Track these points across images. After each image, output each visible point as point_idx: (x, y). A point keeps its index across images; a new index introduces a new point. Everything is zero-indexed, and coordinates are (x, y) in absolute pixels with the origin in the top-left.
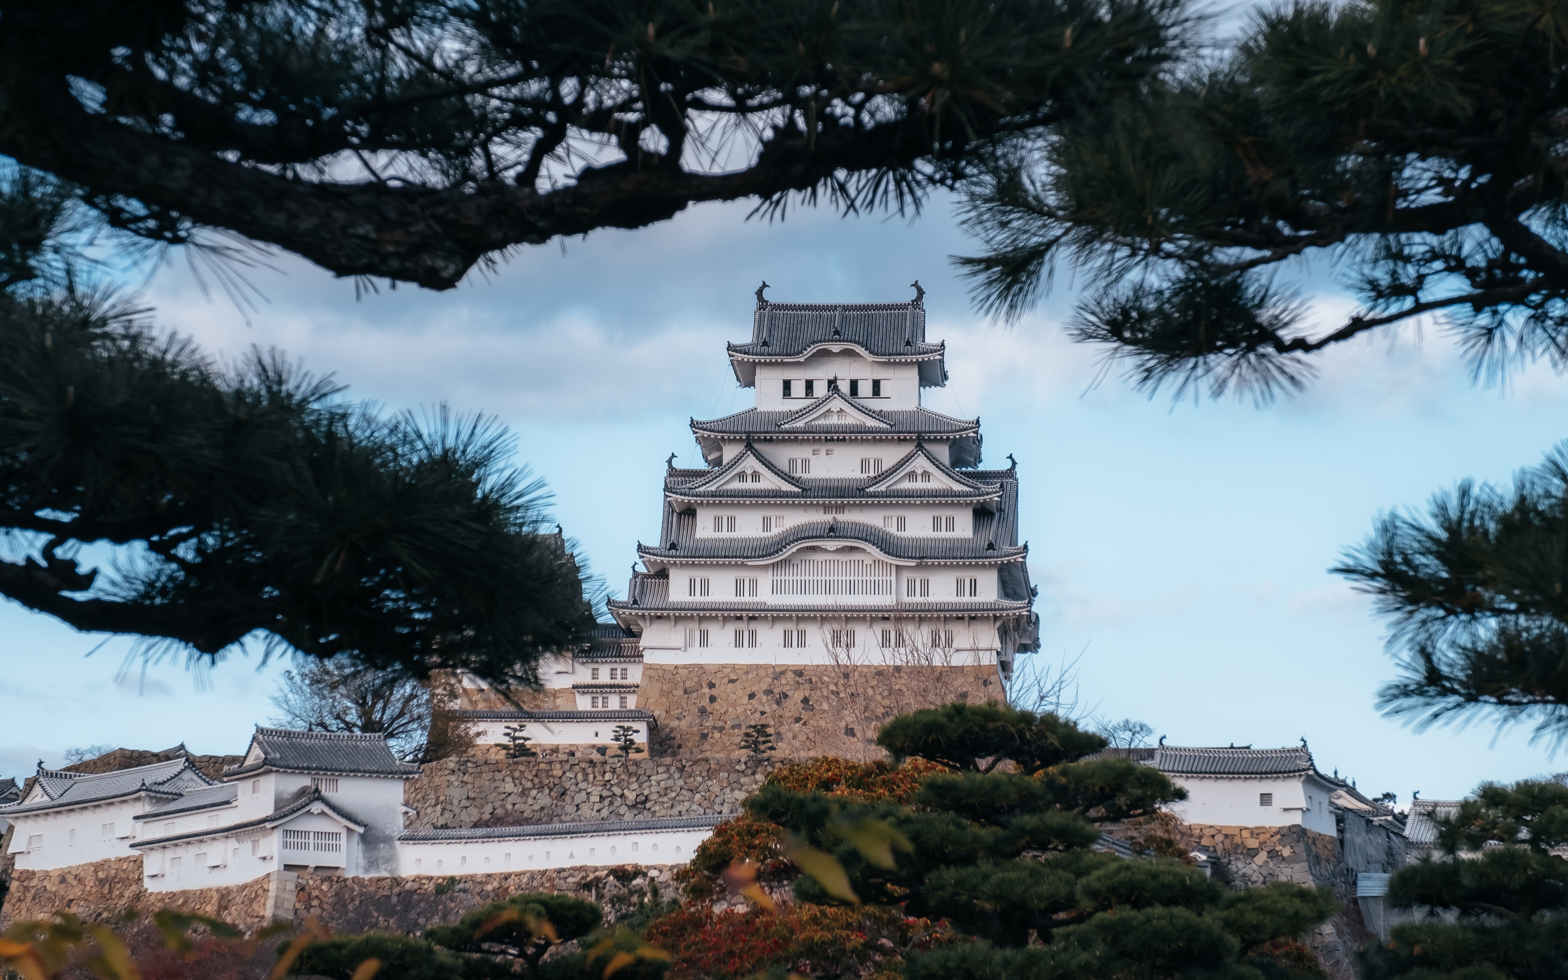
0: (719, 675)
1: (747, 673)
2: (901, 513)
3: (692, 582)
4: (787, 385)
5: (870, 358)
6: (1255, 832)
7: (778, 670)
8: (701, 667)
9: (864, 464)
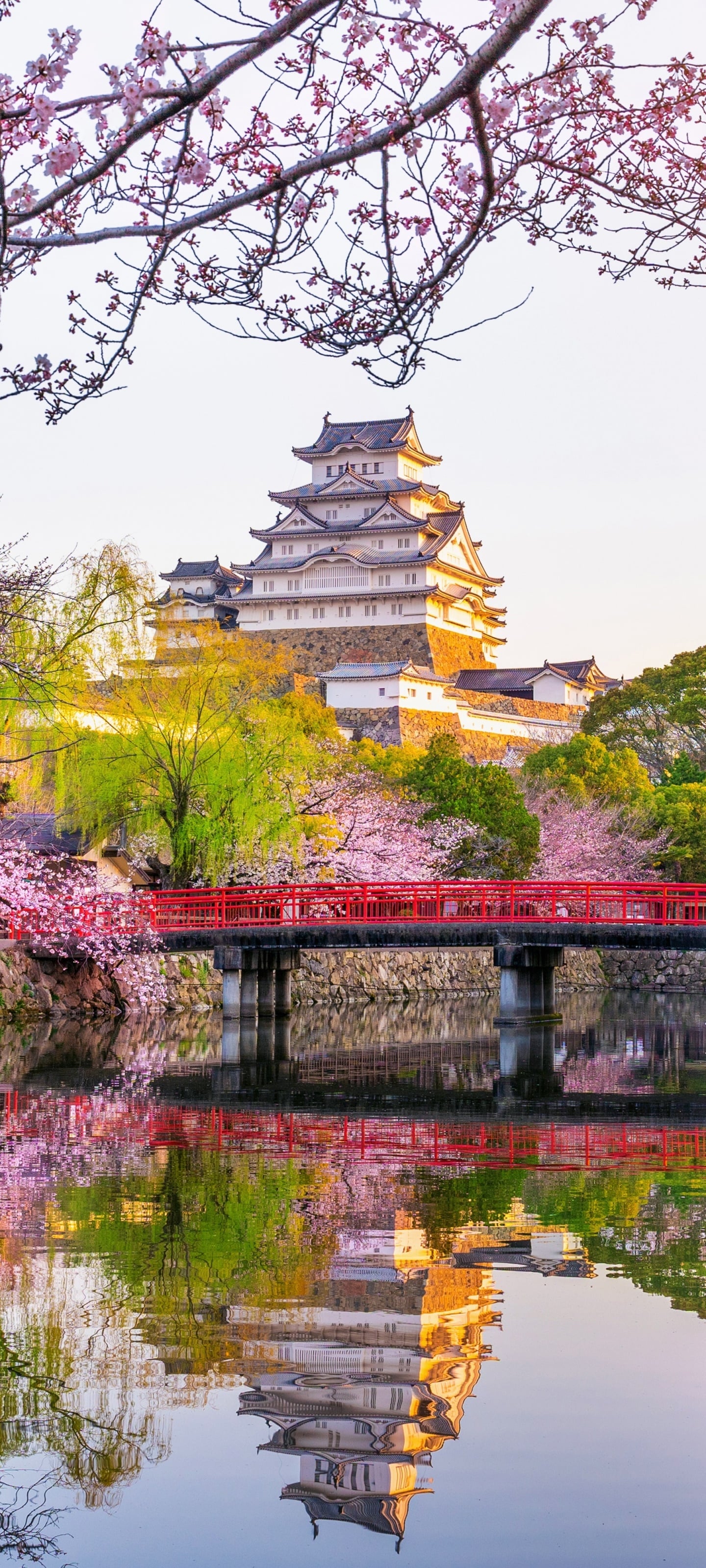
0: (278, 635)
1: (293, 634)
2: (381, 538)
3: (265, 583)
4: (329, 468)
5: (368, 450)
6: (377, 711)
7: (309, 631)
8: (269, 631)
9: (359, 512)
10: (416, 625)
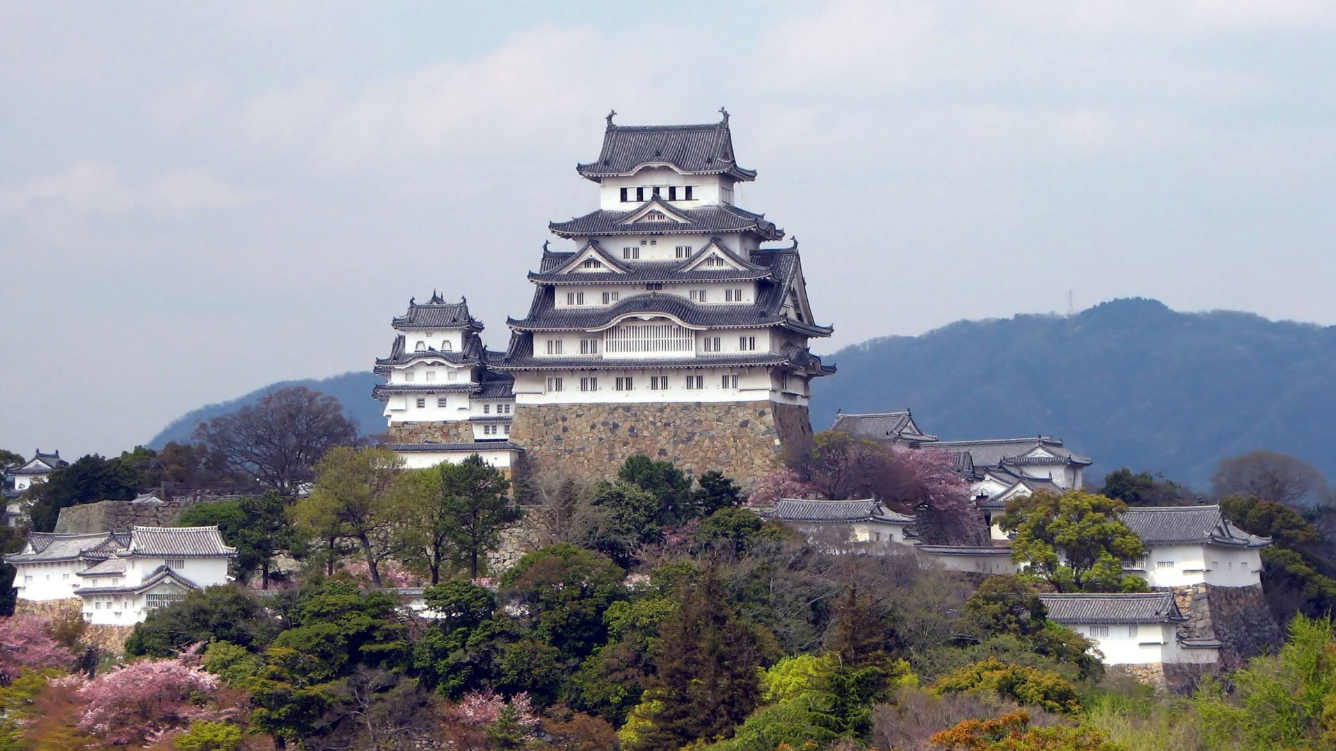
0: (570, 411)
1: (590, 410)
2: (703, 288)
3: (549, 344)
4: (624, 192)
5: (680, 172)
7: (612, 407)
8: (556, 406)
9: (678, 250)
10: (756, 403)
